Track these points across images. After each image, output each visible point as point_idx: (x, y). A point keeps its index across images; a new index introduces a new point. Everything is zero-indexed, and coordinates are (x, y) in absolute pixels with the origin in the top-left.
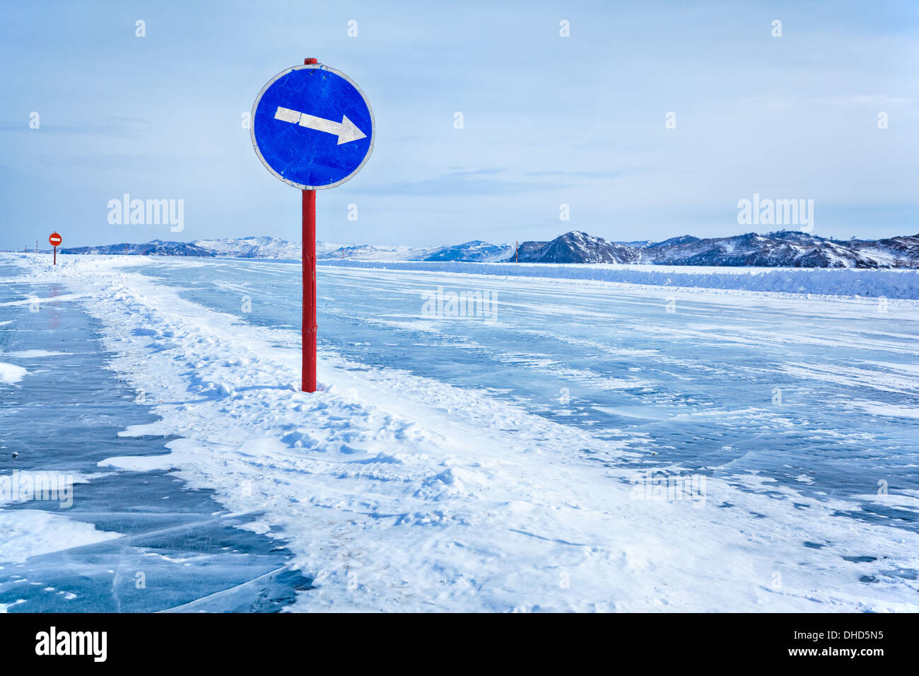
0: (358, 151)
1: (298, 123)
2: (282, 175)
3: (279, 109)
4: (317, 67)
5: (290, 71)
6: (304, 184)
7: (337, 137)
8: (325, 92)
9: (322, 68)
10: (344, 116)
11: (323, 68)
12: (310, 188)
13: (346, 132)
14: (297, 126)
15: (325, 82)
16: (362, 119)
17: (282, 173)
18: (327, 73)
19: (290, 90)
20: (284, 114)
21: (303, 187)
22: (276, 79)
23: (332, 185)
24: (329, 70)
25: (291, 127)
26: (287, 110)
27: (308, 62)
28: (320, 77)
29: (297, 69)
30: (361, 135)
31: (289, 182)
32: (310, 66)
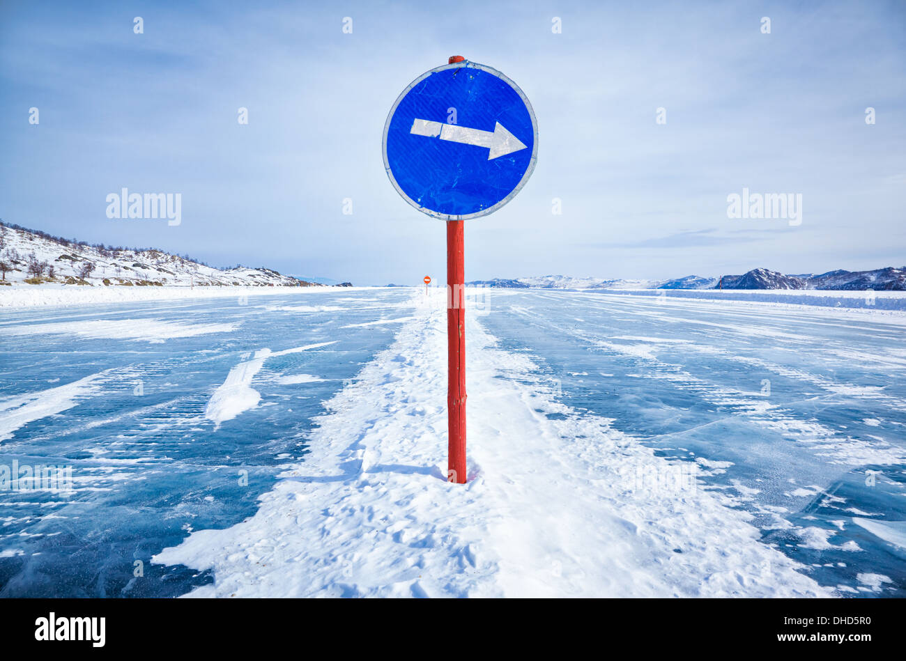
0: (516, 166)
1: (439, 136)
2: (419, 203)
3: (416, 121)
4: (462, 65)
5: (429, 74)
6: (446, 213)
7: (488, 150)
8: (472, 94)
9: (468, 66)
10: (497, 123)
11: (470, 66)
12: (454, 217)
13: (501, 143)
14: (436, 140)
15: (473, 82)
16: (523, 126)
17: (419, 200)
18: (475, 72)
19: (430, 96)
20: (422, 127)
21: (445, 216)
22: (413, 86)
23: (482, 212)
24: (477, 67)
25: (430, 142)
26: (425, 122)
27: (452, 61)
28: (466, 77)
29: (437, 71)
30: (520, 146)
31: (428, 211)
32: (455, 66)
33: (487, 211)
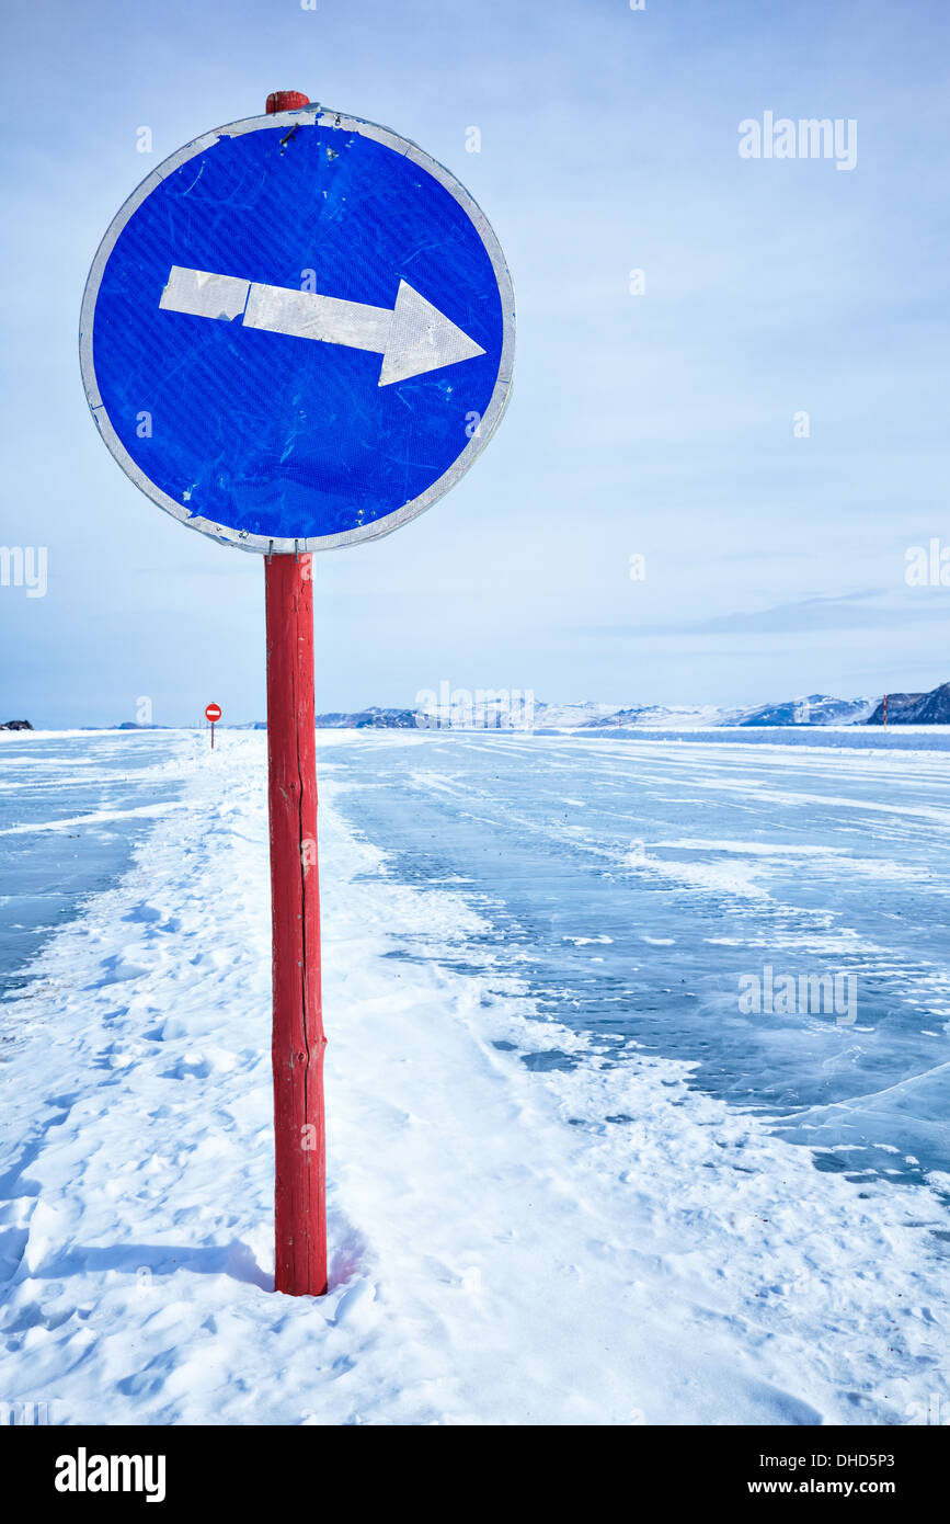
1: (240, 318)
2: (186, 504)
3: (176, 273)
4: (306, 119)
5: (212, 141)
6: (264, 531)
7: (377, 359)
8: (333, 200)
9: (322, 122)
10: (403, 284)
11: (325, 122)
12: (286, 545)
13: (411, 339)
14: (234, 329)
15: (334, 169)
16: (472, 293)
17: (187, 496)
18: (339, 138)
19: (214, 203)
20: (192, 292)
21: (263, 540)
22: (166, 173)
23: (362, 530)
24: (346, 126)
25: (218, 335)
26: (202, 277)
27: (277, 103)
28: (315, 152)
29: (235, 132)
30: (466, 348)
31: (212, 526)
32: (285, 119)
33: (376, 526)
